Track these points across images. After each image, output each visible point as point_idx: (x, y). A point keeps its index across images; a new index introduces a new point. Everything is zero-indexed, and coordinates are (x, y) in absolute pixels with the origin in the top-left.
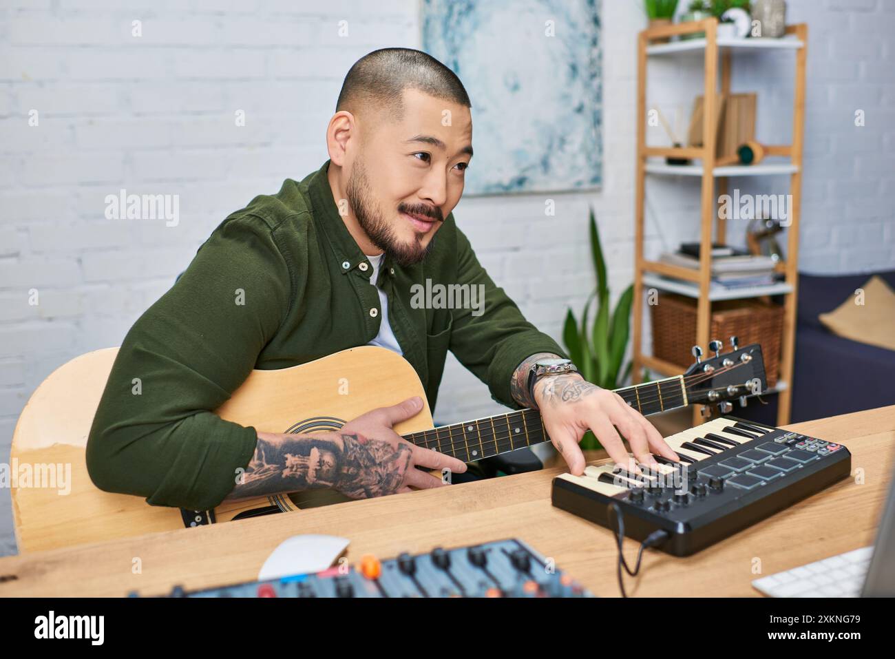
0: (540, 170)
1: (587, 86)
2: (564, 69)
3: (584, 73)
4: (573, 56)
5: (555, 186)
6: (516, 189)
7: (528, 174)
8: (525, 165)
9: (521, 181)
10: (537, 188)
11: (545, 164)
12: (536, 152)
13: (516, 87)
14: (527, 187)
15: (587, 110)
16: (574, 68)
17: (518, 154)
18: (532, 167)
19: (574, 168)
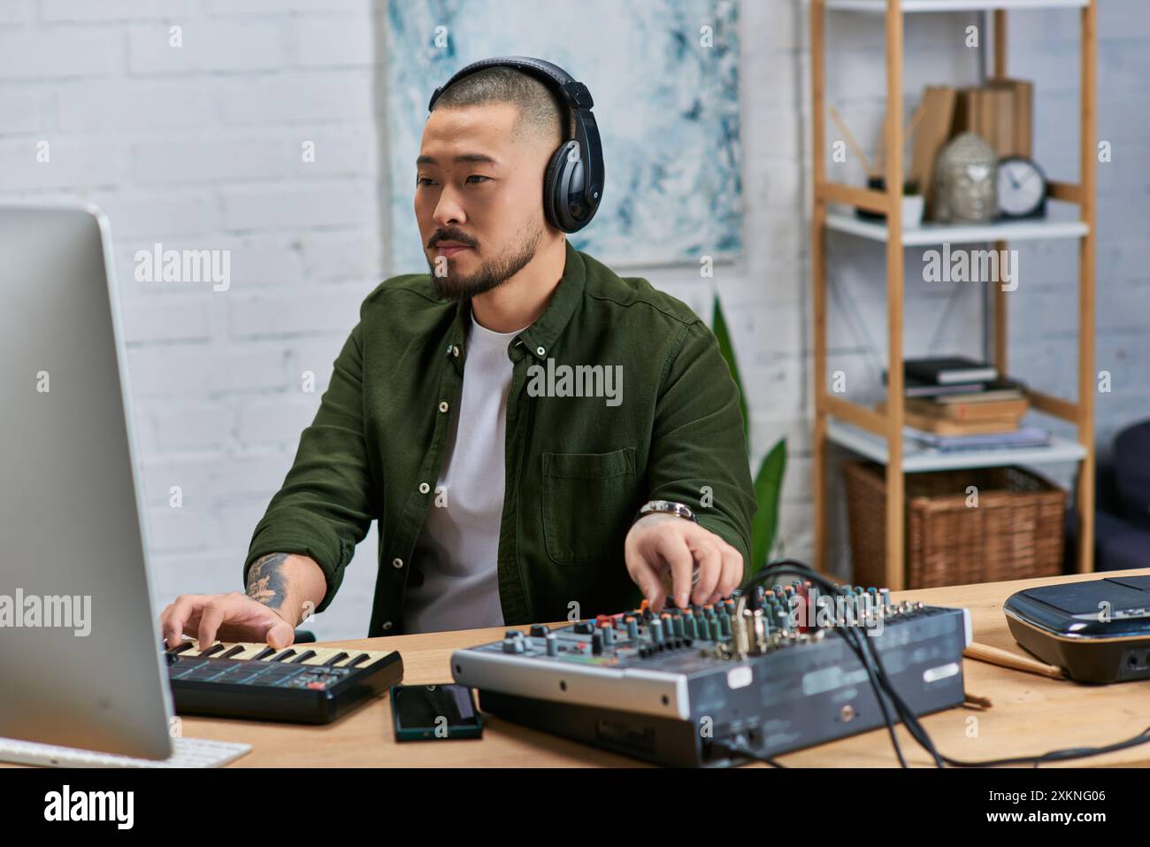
0: (615, 226)
1: (706, 70)
3: (702, 46)
4: (679, 17)
5: (643, 256)
7: (591, 235)
15: (707, 114)
16: (680, 39)
19: (682, 221)
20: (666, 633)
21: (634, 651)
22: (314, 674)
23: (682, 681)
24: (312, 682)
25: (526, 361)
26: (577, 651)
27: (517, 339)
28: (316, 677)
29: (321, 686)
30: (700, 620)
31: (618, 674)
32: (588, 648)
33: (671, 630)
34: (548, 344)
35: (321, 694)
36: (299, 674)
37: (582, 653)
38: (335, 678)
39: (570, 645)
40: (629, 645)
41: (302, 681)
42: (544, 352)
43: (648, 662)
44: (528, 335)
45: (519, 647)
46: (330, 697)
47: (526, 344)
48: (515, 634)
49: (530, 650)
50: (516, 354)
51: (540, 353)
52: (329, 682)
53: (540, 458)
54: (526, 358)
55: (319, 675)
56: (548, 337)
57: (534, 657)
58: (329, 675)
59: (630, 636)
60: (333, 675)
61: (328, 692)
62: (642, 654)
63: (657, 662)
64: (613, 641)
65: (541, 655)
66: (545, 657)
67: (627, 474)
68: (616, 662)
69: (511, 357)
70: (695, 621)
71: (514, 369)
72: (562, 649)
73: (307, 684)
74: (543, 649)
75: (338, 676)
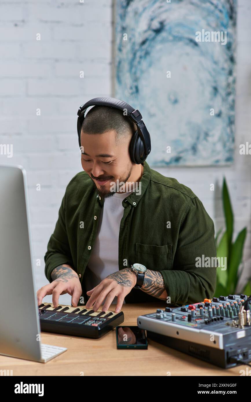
0: (190, 152)
1: (224, 100)
2: (209, 90)
3: (222, 92)
4: (215, 82)
5: (200, 162)
6: (174, 164)
7: (182, 155)
8: (180, 149)
9: (177, 159)
10: (188, 163)
11: (194, 149)
12: (188, 141)
13: (176, 101)
14: (181, 163)
15: (224, 115)
16: (216, 89)
17: (175, 143)
18: (186, 150)
19: (213, 151)
20: (214, 314)
21: (202, 321)
22: (94, 320)
23: (221, 335)
24: (93, 323)
25: (129, 207)
26: (182, 319)
27: (125, 199)
28: (95, 321)
29: (96, 325)
30: (226, 310)
31: (197, 331)
32: (187, 318)
33: (215, 312)
34: (137, 201)
35: (97, 328)
36: (88, 320)
37: (184, 320)
38: (101, 322)
39: (179, 316)
40: (200, 317)
41: (90, 323)
42: (135, 204)
43: (208, 326)
44: (129, 198)
45: (162, 317)
46: (99, 329)
47: (129, 201)
48: (160, 312)
49: (166, 318)
50: (125, 205)
51: (134, 204)
52: (99, 324)
53: (135, 245)
54: (129, 206)
55: (96, 321)
56: (137, 198)
57: (167, 321)
58: (99, 321)
59: (201, 314)
60: (101, 321)
61: (99, 327)
62: (206, 323)
63: (211, 326)
64: (195, 316)
65: (170, 320)
66: (171, 321)
67: (168, 253)
68: (197, 325)
69: (123, 206)
70: (224, 310)
71: (124, 210)
72: (177, 318)
73: (91, 324)
74: (170, 318)
75: (102, 321)
